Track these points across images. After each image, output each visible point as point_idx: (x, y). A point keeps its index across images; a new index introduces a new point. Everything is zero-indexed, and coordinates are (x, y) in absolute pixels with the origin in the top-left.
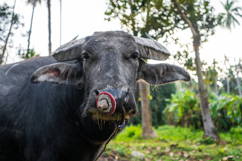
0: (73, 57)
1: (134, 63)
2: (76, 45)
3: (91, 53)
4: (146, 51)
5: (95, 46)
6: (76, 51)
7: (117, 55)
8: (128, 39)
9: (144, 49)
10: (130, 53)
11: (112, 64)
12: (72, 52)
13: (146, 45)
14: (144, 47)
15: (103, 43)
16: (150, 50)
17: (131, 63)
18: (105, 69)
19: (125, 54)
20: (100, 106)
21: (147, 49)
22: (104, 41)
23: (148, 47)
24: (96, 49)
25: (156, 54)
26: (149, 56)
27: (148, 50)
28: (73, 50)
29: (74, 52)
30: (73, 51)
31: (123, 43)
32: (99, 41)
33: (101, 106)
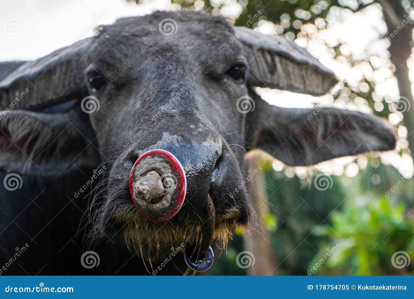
0: (59, 91)
1: (236, 92)
2: (66, 55)
3: (110, 66)
4: (267, 62)
5: (123, 47)
6: (65, 74)
7: (187, 66)
8: (216, 27)
9: (262, 59)
10: (223, 63)
11: (175, 86)
12: (55, 78)
13: (266, 46)
14: (262, 50)
15: (145, 38)
16: (277, 59)
17: (228, 92)
18: (157, 96)
19: (211, 66)
20: (141, 188)
21: (269, 57)
22: (148, 33)
23: (271, 52)
24: (126, 56)
25: (297, 71)
26: (275, 77)
27: (273, 60)
28: (58, 70)
29: (62, 77)
30: (58, 74)
31: (203, 36)
32: (134, 35)
33: (144, 187)
